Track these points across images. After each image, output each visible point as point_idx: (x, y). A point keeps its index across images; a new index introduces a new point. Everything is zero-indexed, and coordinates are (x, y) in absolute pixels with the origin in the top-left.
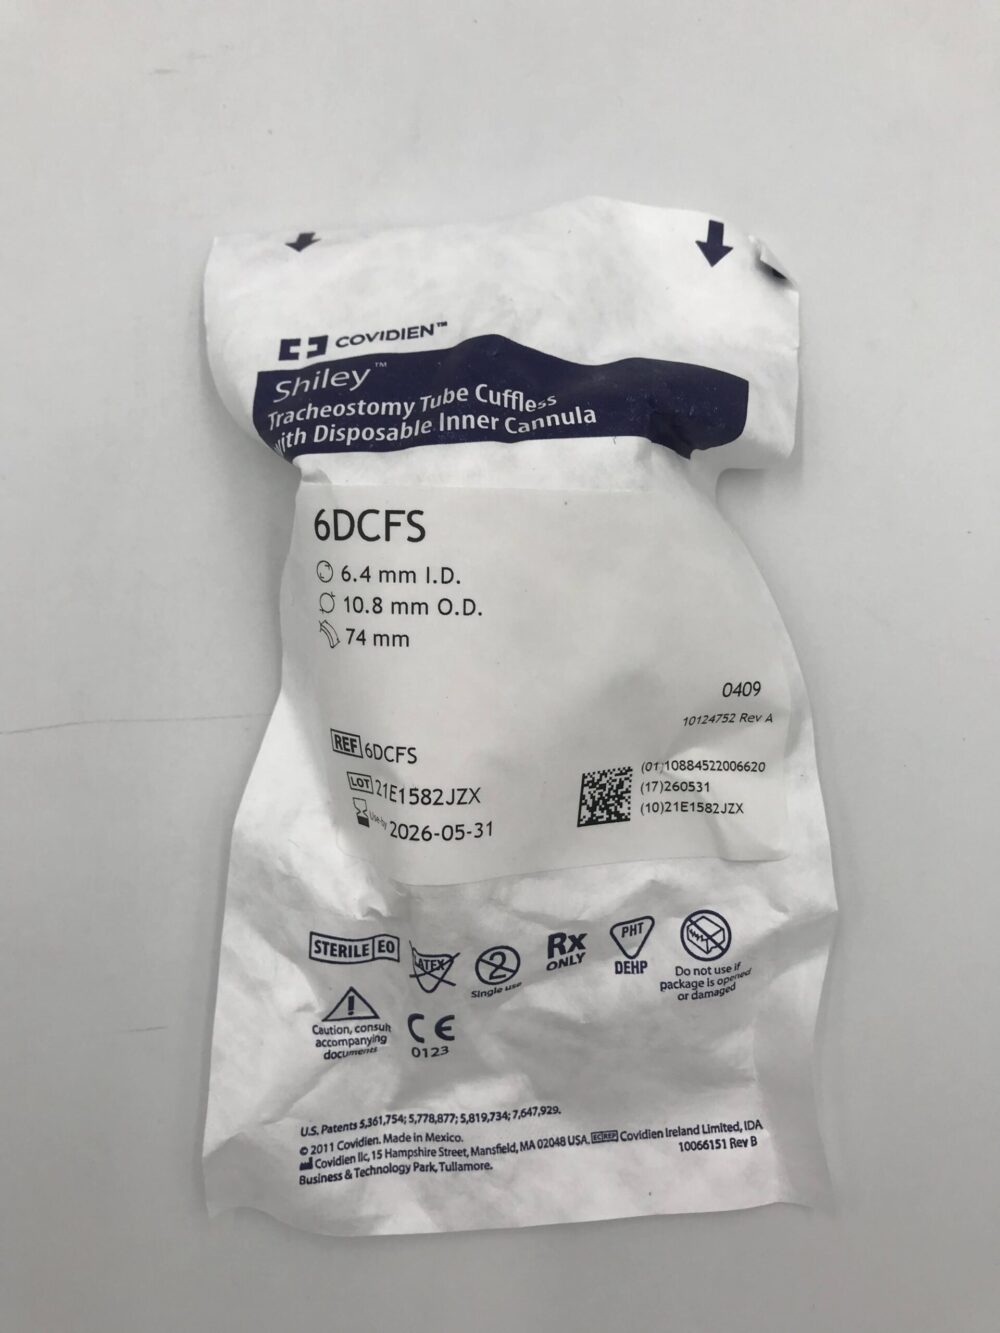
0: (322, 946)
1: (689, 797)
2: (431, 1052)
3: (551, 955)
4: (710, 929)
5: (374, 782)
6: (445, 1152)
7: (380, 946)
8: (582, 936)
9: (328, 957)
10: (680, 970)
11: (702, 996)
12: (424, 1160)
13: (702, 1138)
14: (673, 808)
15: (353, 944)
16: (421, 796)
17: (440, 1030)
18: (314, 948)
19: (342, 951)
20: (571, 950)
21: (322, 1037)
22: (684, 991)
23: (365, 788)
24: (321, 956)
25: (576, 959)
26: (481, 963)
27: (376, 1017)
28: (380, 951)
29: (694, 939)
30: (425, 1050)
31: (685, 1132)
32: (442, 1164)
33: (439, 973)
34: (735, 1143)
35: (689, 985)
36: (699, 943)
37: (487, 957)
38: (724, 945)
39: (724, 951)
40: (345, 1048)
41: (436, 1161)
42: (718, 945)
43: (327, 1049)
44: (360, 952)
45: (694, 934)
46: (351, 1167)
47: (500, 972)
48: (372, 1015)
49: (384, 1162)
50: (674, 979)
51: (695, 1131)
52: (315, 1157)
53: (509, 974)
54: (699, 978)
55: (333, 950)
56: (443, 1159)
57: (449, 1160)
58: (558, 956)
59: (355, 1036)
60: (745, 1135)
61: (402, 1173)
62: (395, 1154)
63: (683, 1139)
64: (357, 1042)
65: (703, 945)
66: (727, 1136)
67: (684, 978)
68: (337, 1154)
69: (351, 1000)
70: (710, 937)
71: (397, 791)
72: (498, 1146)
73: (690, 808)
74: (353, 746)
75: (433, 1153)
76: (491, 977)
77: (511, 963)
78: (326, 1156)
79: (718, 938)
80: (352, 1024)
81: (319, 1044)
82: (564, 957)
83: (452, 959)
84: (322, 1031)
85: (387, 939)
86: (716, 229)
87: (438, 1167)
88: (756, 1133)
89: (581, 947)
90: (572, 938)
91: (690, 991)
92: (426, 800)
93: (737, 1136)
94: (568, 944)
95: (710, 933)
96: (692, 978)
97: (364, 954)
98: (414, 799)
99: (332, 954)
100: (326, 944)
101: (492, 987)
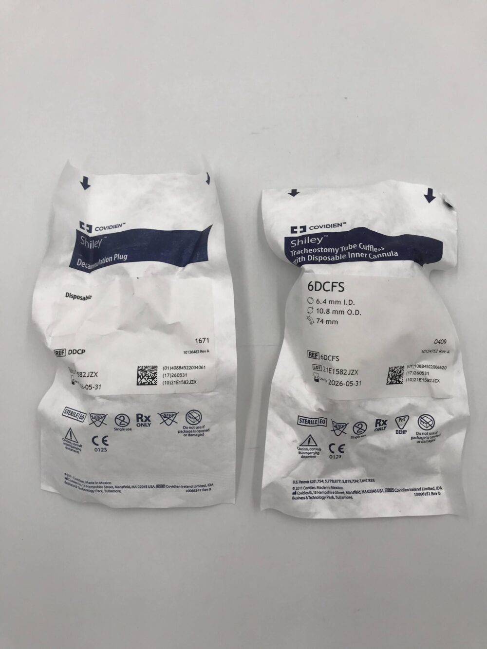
0: (302, 420)
1: (422, 377)
2: (336, 457)
3: (376, 426)
4: (428, 420)
5: (323, 368)
6: (337, 493)
7: (320, 421)
8: (386, 420)
9: (304, 424)
10: (418, 433)
11: (425, 442)
12: (330, 495)
13: (422, 492)
14: (417, 380)
15: (312, 420)
16: (340, 372)
17: (340, 449)
18: (299, 421)
19: (309, 422)
20: (382, 425)
21: (300, 451)
22: (419, 440)
23: (319, 369)
24: (302, 423)
25: (383, 428)
26: (355, 427)
27: (316, 445)
28: (320, 423)
29: (422, 423)
30: (334, 456)
31: (416, 490)
32: (336, 496)
33: (342, 429)
34: (433, 494)
35: (421, 438)
36: (424, 424)
37: (357, 425)
38: (432, 425)
39: (432, 427)
40: (307, 455)
41: (334, 495)
42: (430, 425)
43: (302, 455)
44: (314, 423)
45: (422, 422)
46: (308, 495)
47: (361, 430)
48: (315, 445)
49: (317, 495)
50: (416, 436)
51: (419, 489)
52: (297, 491)
53: (363, 431)
54: (424, 436)
55: (306, 421)
56: (337, 495)
57: (338, 495)
58: (378, 427)
59: (310, 451)
60: (436, 491)
61: (323, 499)
62: (321, 493)
63: (416, 492)
64: (311, 453)
65: (425, 425)
66: (430, 491)
67: (419, 436)
68: (303, 491)
69: (310, 438)
70: (428, 423)
71: (332, 370)
72: (355, 491)
73: (422, 380)
74: (316, 356)
75: (333, 493)
76: (358, 432)
77: (364, 428)
78: (300, 491)
79: (430, 423)
80: (309, 448)
81: (300, 453)
82: (380, 427)
83: (346, 425)
84: (300, 449)
85: (323, 419)
86: (430, 191)
87: (335, 497)
88: (440, 491)
89: (386, 424)
90: (383, 421)
91: (421, 440)
92: (341, 373)
93: (434, 491)
94: (382, 423)
95: (428, 421)
96: (422, 436)
97: (316, 424)
98: (337, 372)
99: (305, 423)
100: (303, 419)
101: (357, 435)
